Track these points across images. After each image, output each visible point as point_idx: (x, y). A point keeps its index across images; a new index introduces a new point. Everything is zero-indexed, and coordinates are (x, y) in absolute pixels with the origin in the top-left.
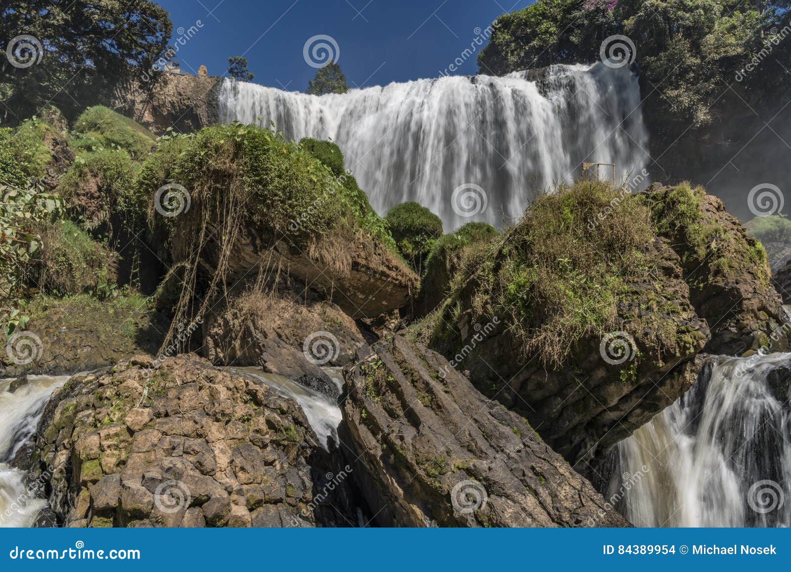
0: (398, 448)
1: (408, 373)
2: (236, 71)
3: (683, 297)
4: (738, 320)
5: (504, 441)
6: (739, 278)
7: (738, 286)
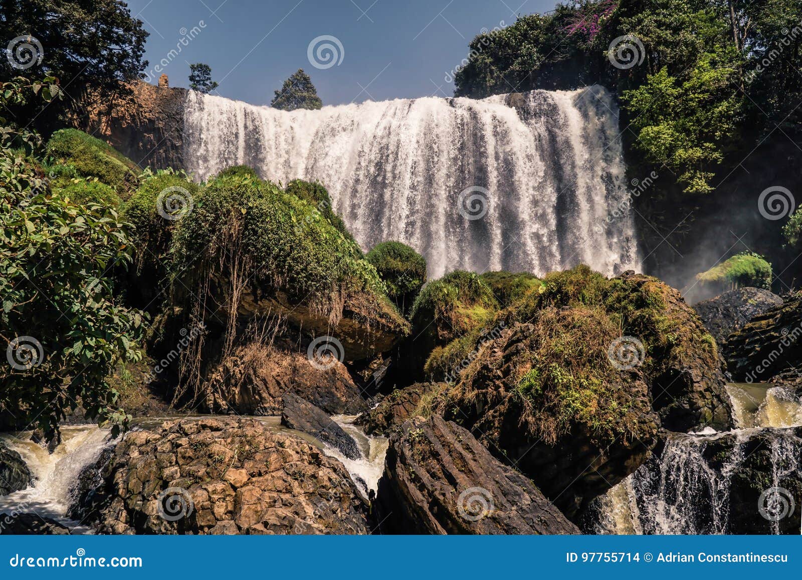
0: (441, 502)
1: (445, 444)
2: (197, 79)
3: (644, 395)
4: (690, 398)
5: (517, 498)
6: (691, 364)
7: (690, 371)
